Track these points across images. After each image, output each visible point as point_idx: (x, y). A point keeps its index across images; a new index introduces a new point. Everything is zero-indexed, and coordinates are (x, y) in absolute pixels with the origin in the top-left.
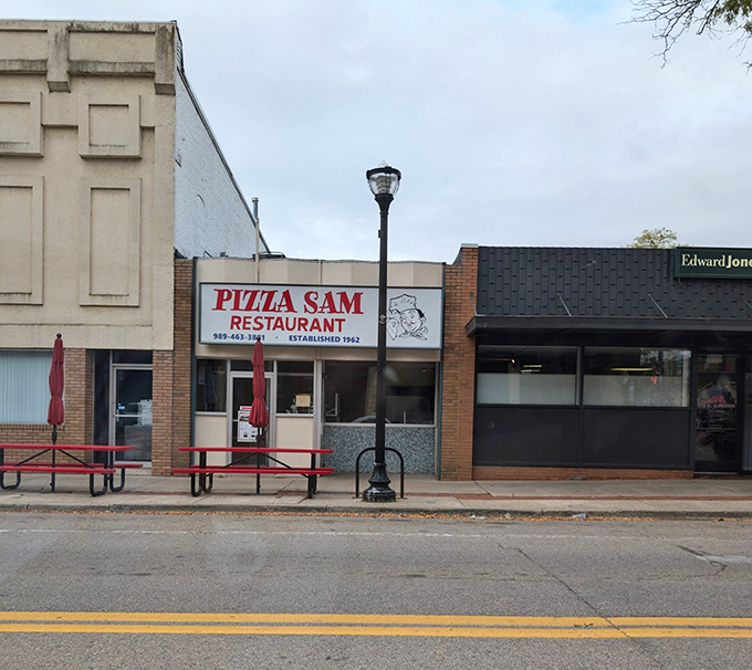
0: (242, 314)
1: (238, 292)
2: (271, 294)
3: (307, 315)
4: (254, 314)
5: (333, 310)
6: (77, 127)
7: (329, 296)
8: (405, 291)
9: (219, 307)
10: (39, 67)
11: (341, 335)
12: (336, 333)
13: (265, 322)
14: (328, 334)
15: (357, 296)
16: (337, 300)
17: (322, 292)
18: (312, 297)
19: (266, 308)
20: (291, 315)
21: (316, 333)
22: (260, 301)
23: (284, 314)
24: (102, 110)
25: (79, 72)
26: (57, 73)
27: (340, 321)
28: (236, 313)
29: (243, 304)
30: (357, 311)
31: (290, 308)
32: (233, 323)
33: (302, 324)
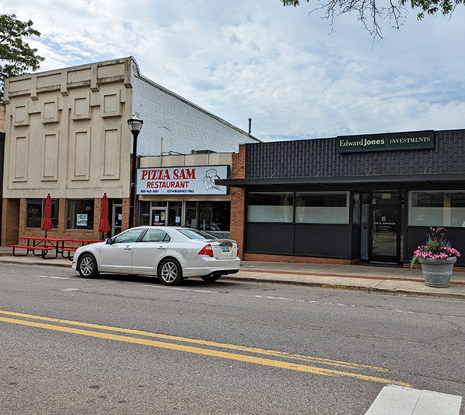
0: (151, 181)
1: (150, 171)
2: (161, 171)
3: (174, 180)
4: (155, 181)
5: (184, 178)
6: (99, 106)
7: (182, 171)
8: (212, 167)
9: (143, 178)
10: (88, 83)
11: (187, 189)
12: (185, 188)
13: (159, 184)
14: (182, 189)
15: (193, 170)
16: (186, 172)
17: (180, 170)
18: (176, 172)
19: (159, 178)
20: (169, 180)
21: (177, 189)
22: (157, 175)
23: (166, 180)
24: (108, 97)
25: (101, 83)
26: (94, 85)
27: (187, 182)
28: (149, 181)
29: (151, 177)
30: (194, 178)
31: (169, 178)
32: (148, 185)
33: (172, 184)
